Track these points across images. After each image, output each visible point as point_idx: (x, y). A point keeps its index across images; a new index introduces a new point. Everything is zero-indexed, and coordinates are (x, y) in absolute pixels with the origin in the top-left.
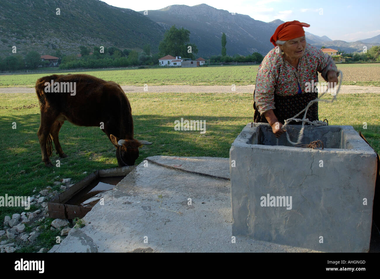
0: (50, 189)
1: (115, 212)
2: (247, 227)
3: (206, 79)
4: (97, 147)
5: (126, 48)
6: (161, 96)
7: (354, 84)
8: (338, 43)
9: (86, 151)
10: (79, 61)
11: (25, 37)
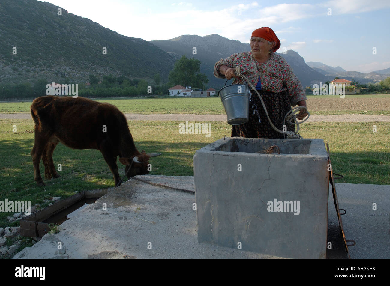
0: (38, 206)
1: (92, 221)
2: (212, 233)
3: (214, 109)
4: (91, 169)
5: (135, 78)
6: (165, 124)
7: (364, 113)
8: (352, 74)
9: (79, 172)
10: (88, 89)
11: (35, 66)
